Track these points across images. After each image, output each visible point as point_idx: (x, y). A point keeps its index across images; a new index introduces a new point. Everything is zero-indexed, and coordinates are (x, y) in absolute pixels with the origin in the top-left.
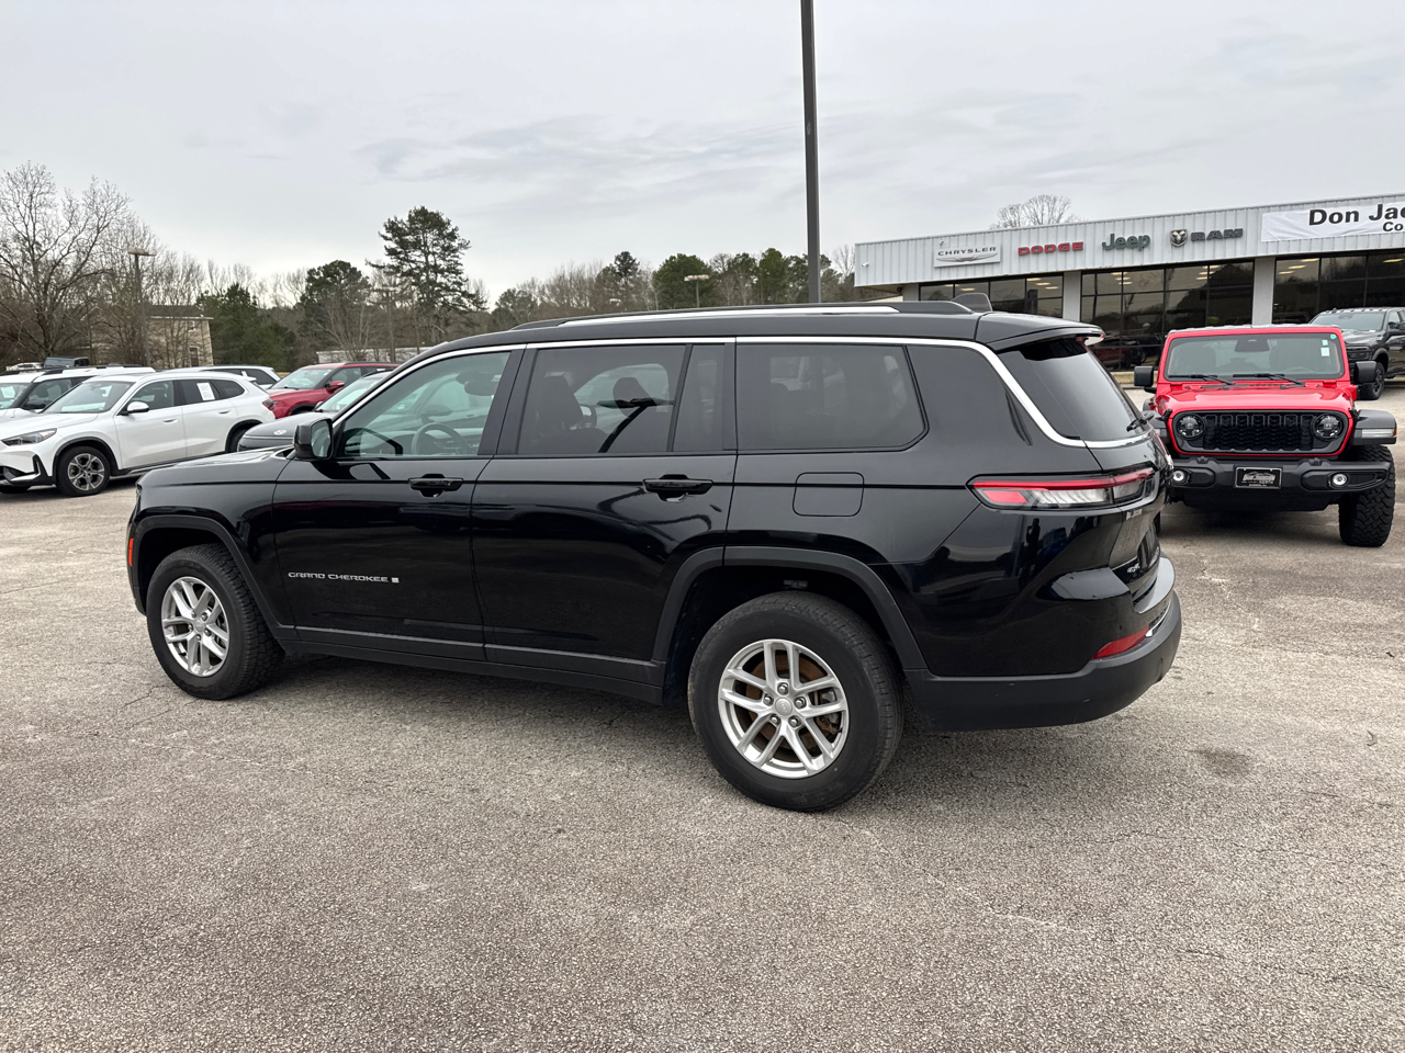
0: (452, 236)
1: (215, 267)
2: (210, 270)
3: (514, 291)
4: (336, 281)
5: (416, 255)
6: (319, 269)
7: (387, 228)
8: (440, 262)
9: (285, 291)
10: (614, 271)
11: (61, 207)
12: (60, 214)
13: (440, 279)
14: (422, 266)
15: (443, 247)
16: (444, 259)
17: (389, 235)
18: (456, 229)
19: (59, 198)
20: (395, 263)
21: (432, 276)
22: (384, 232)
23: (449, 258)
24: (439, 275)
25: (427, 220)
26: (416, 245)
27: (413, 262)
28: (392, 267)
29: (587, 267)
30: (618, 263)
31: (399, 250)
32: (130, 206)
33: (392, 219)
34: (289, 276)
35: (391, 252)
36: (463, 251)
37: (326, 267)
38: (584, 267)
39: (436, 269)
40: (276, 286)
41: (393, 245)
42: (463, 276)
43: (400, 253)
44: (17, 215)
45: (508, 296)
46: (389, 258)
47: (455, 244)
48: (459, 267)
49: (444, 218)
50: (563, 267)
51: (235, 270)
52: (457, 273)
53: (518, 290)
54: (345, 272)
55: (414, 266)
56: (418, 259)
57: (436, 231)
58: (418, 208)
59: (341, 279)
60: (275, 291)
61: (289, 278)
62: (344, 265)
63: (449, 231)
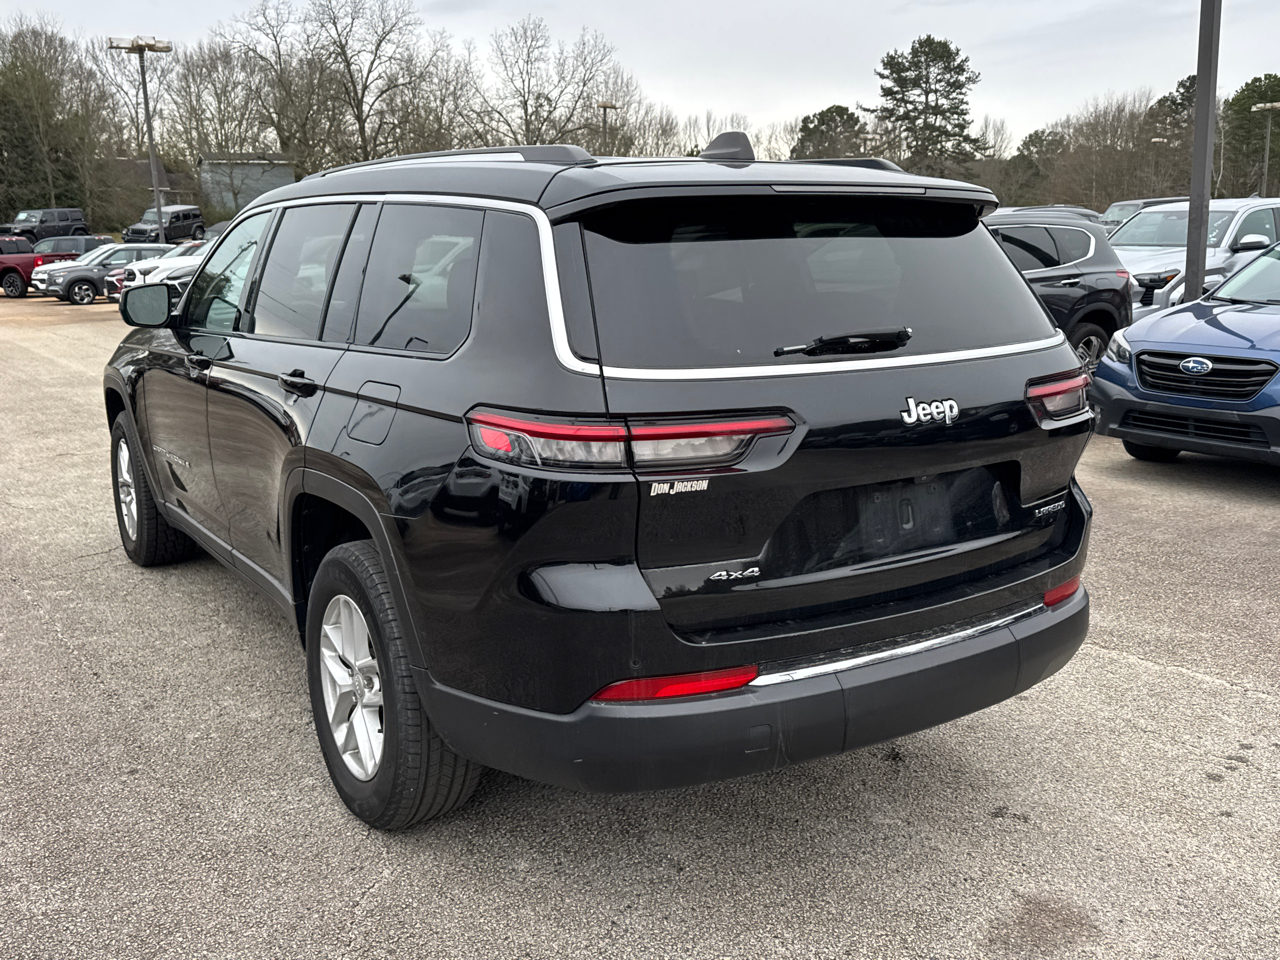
0: (960, 69)
1: (713, 118)
2: (708, 122)
3: (1043, 132)
4: (831, 129)
5: (915, 95)
6: (814, 116)
7: (885, 64)
8: (942, 101)
9: (781, 142)
10: (1174, 102)
11: (552, 60)
12: (551, 67)
13: (939, 121)
14: (921, 107)
15: (948, 83)
16: (947, 97)
17: (887, 72)
18: (966, 60)
19: (552, 51)
20: (890, 105)
21: (931, 119)
22: (880, 68)
23: (954, 95)
24: (939, 117)
25: (934, 51)
26: (916, 83)
27: (911, 103)
28: (884, 110)
29: (1130, 99)
30: (1182, 90)
31: (896, 89)
32: (614, 56)
33: (892, 53)
34: (786, 126)
35: (887, 92)
36: (971, 86)
37: (822, 114)
38: (1124, 99)
39: (937, 110)
40: (771, 137)
41: (889, 84)
42: (967, 117)
43: (897, 92)
44: (516, 71)
45: (1035, 139)
46: (884, 99)
47: (962, 78)
48: (963, 107)
49: (953, 47)
50: (1096, 99)
51: (732, 121)
52: (963, 113)
53: (1048, 131)
54: (842, 118)
55: (910, 107)
56: (918, 99)
57: (941, 65)
58: (924, 37)
59: (837, 127)
60: (770, 142)
61: (785, 129)
62: (841, 111)
63: (958, 61)
